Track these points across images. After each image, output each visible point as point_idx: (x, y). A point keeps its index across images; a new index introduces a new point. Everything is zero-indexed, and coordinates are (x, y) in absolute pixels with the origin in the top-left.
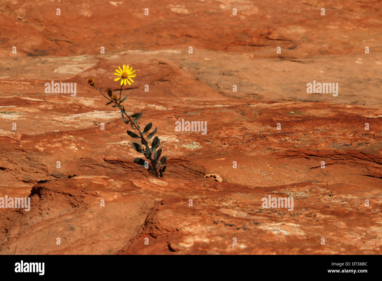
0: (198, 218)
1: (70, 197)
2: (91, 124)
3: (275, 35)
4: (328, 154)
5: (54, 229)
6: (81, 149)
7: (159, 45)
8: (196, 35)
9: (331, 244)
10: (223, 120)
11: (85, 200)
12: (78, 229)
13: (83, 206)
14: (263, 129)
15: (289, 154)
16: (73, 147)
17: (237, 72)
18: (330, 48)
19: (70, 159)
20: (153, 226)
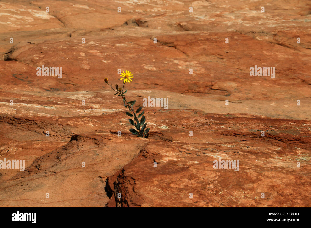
0: (170, 149)
1: (94, 140)
2: (101, 114)
3: (216, 87)
4: (248, 134)
5: (87, 154)
6: (95, 126)
7: (136, 89)
8: (162, 84)
9: (246, 164)
10: (183, 116)
11: (104, 141)
12: (101, 155)
13: (103, 144)
14: (208, 121)
15: (224, 133)
16: (91, 124)
17: (190, 105)
18: (254, 96)
19: (89, 131)
20: (145, 152)
